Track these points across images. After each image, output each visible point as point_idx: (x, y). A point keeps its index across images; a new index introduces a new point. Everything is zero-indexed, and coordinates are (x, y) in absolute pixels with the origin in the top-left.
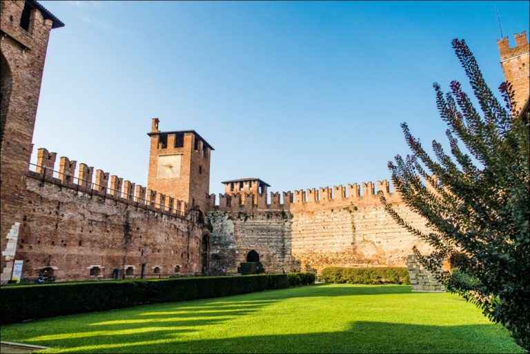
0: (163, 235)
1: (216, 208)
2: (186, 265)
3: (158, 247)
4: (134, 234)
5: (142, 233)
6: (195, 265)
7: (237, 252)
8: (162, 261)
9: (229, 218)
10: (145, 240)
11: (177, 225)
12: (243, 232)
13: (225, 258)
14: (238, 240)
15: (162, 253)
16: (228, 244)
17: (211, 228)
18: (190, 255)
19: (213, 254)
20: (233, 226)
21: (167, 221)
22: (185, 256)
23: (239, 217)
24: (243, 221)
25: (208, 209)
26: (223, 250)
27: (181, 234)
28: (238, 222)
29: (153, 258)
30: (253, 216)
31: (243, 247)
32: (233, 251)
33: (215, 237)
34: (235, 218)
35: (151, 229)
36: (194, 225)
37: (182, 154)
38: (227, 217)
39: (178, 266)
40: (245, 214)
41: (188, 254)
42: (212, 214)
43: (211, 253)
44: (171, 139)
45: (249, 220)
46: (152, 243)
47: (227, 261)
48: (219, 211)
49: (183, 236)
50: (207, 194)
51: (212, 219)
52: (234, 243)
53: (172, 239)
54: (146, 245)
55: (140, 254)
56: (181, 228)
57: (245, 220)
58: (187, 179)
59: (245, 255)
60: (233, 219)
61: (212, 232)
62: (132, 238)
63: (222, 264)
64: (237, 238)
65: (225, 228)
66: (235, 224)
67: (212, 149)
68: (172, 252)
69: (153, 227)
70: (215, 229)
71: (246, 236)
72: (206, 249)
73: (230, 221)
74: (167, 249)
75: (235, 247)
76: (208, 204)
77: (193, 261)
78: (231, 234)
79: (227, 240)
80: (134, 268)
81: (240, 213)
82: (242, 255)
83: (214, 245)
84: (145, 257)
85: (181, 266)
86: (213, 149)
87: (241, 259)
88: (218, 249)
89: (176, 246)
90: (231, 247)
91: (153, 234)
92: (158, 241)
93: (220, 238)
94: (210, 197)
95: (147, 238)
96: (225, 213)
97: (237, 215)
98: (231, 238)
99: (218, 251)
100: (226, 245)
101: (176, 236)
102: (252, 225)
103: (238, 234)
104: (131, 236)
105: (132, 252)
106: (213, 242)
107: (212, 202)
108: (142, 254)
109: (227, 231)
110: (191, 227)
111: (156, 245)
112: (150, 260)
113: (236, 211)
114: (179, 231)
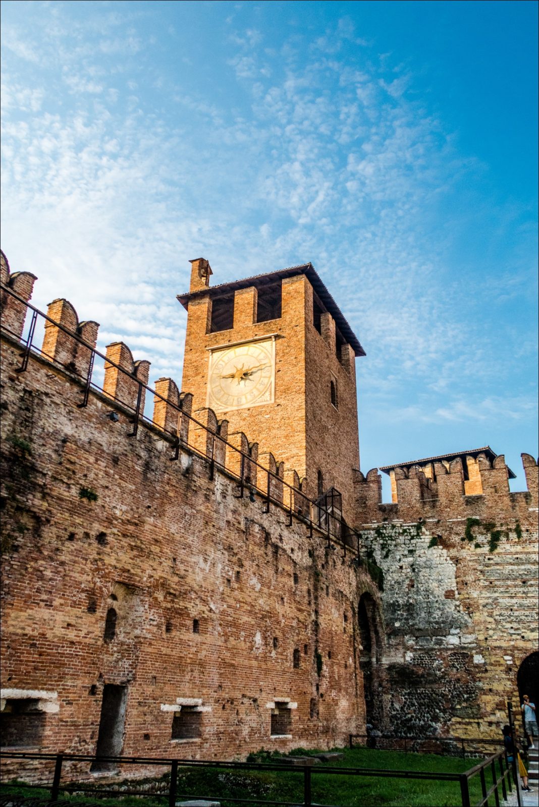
0: (218, 555)
1: (389, 511)
2: (313, 703)
3: (195, 609)
4: (59, 516)
5: (110, 521)
6: (344, 703)
7: (478, 659)
8: (214, 677)
9: (433, 543)
10: (125, 558)
11: (275, 531)
12: (491, 586)
13: (437, 680)
14: (477, 616)
15: (213, 637)
16: (440, 629)
17: (378, 576)
18: (325, 659)
19: (392, 667)
20: (451, 568)
21: (231, 502)
22: (308, 663)
23: (470, 537)
24: (486, 549)
25: (363, 516)
26: (428, 651)
27: (289, 568)
28: (468, 552)
29: (165, 659)
30: (519, 532)
31: (498, 640)
32: (462, 654)
33: (394, 607)
34: (456, 539)
35: (161, 515)
36: (329, 548)
37: (277, 337)
38: (427, 538)
39: (281, 705)
40: (489, 527)
41: (318, 657)
42: (378, 531)
43: (385, 661)
44: (246, 300)
45: (504, 546)
46: (163, 584)
47: (444, 690)
48: (397, 522)
49: (296, 580)
50: (356, 471)
51: (377, 547)
52: (462, 626)
53: (254, 581)
54: (130, 588)
55: (94, 627)
56: (287, 547)
57: (493, 546)
58: (296, 405)
59: (509, 669)
60: (447, 545)
61: (381, 589)
62: (49, 534)
63: (431, 703)
64: (469, 608)
65: (424, 573)
66: (456, 561)
67: (359, 352)
68: (258, 638)
69: (169, 510)
70: (390, 578)
71: (505, 601)
72: (368, 648)
73: (438, 550)
74: (234, 624)
75: (469, 639)
76: (362, 501)
77: (334, 685)
78: (449, 595)
79: (437, 614)
80: (51, 708)
81: (472, 523)
82: (499, 672)
83: (394, 633)
84: (126, 651)
85: (293, 705)
86: (363, 354)
87: (496, 686)
88: (407, 648)
89: (270, 614)
90: (453, 640)
91: (171, 540)
92: (196, 578)
93: (410, 608)
94: (365, 480)
95: (140, 551)
96: (418, 528)
97: (462, 529)
98: (450, 608)
99: (409, 655)
100: (436, 632)
101: (269, 572)
102: (518, 562)
103: (475, 594)
104: (40, 522)
105: (44, 613)
106: (389, 624)
107: (372, 493)
108: (109, 632)
109: (433, 585)
110: (321, 552)
111: (184, 595)
112: (152, 668)
113: (457, 516)
114: (283, 559)
